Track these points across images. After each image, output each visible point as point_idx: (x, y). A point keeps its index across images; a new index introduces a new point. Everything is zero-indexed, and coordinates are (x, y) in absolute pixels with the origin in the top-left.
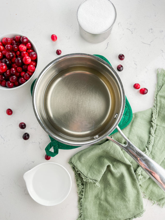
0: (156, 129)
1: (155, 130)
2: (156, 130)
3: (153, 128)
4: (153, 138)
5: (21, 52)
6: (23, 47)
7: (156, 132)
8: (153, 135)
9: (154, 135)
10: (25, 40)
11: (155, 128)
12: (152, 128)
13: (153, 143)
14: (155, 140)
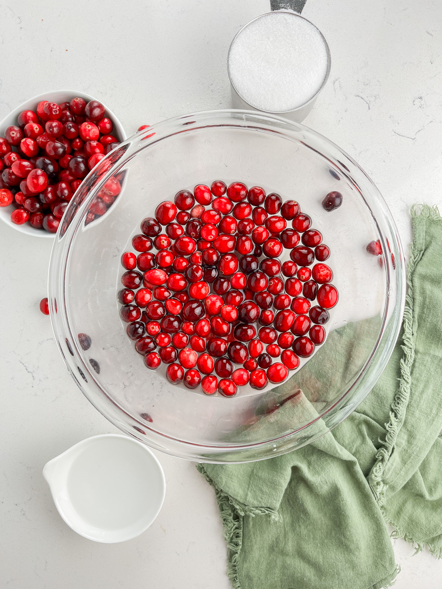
0: (415, 361)
1: (411, 364)
2: (413, 366)
3: (407, 361)
4: (408, 386)
5: (84, 142)
6: (89, 130)
7: (415, 369)
8: (406, 379)
9: (410, 378)
10: (97, 112)
11: (413, 359)
12: (405, 361)
13: (408, 398)
14: (413, 392)
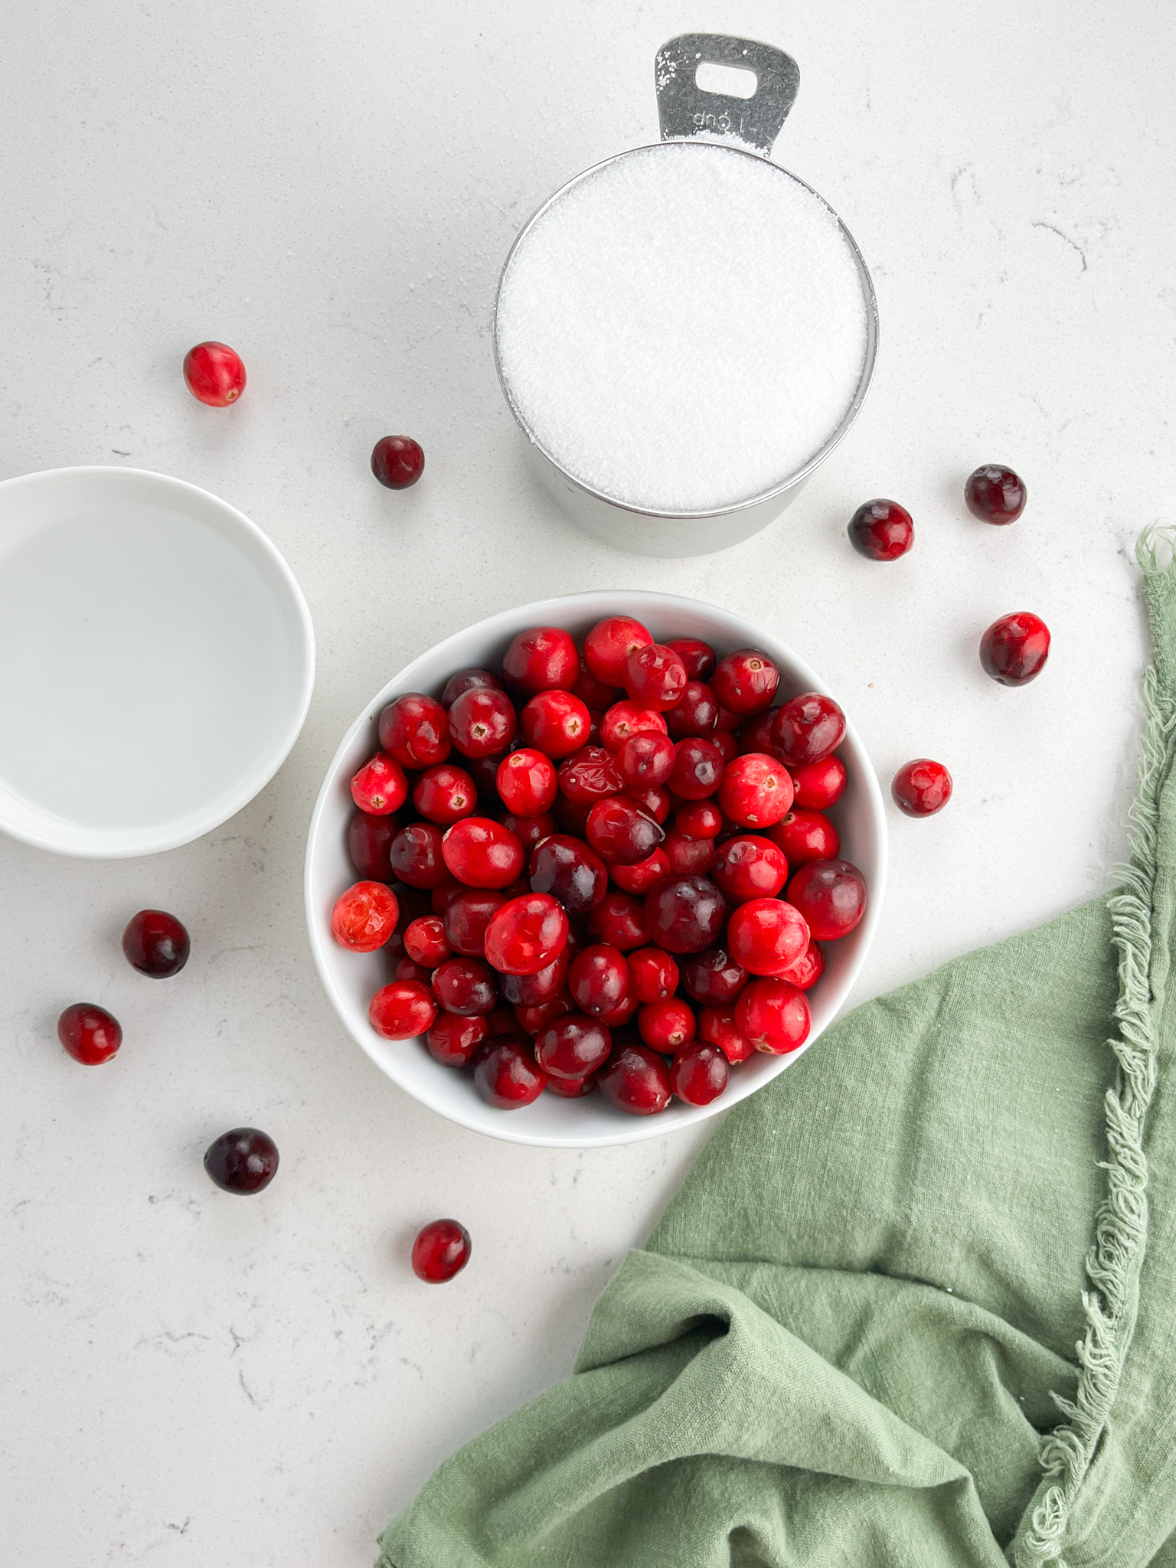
1: (1144, 1109)
2: (1154, 1111)
3: (1129, 1098)
4: (1139, 1189)
12: (1122, 1097)
13: (1143, 1237)
